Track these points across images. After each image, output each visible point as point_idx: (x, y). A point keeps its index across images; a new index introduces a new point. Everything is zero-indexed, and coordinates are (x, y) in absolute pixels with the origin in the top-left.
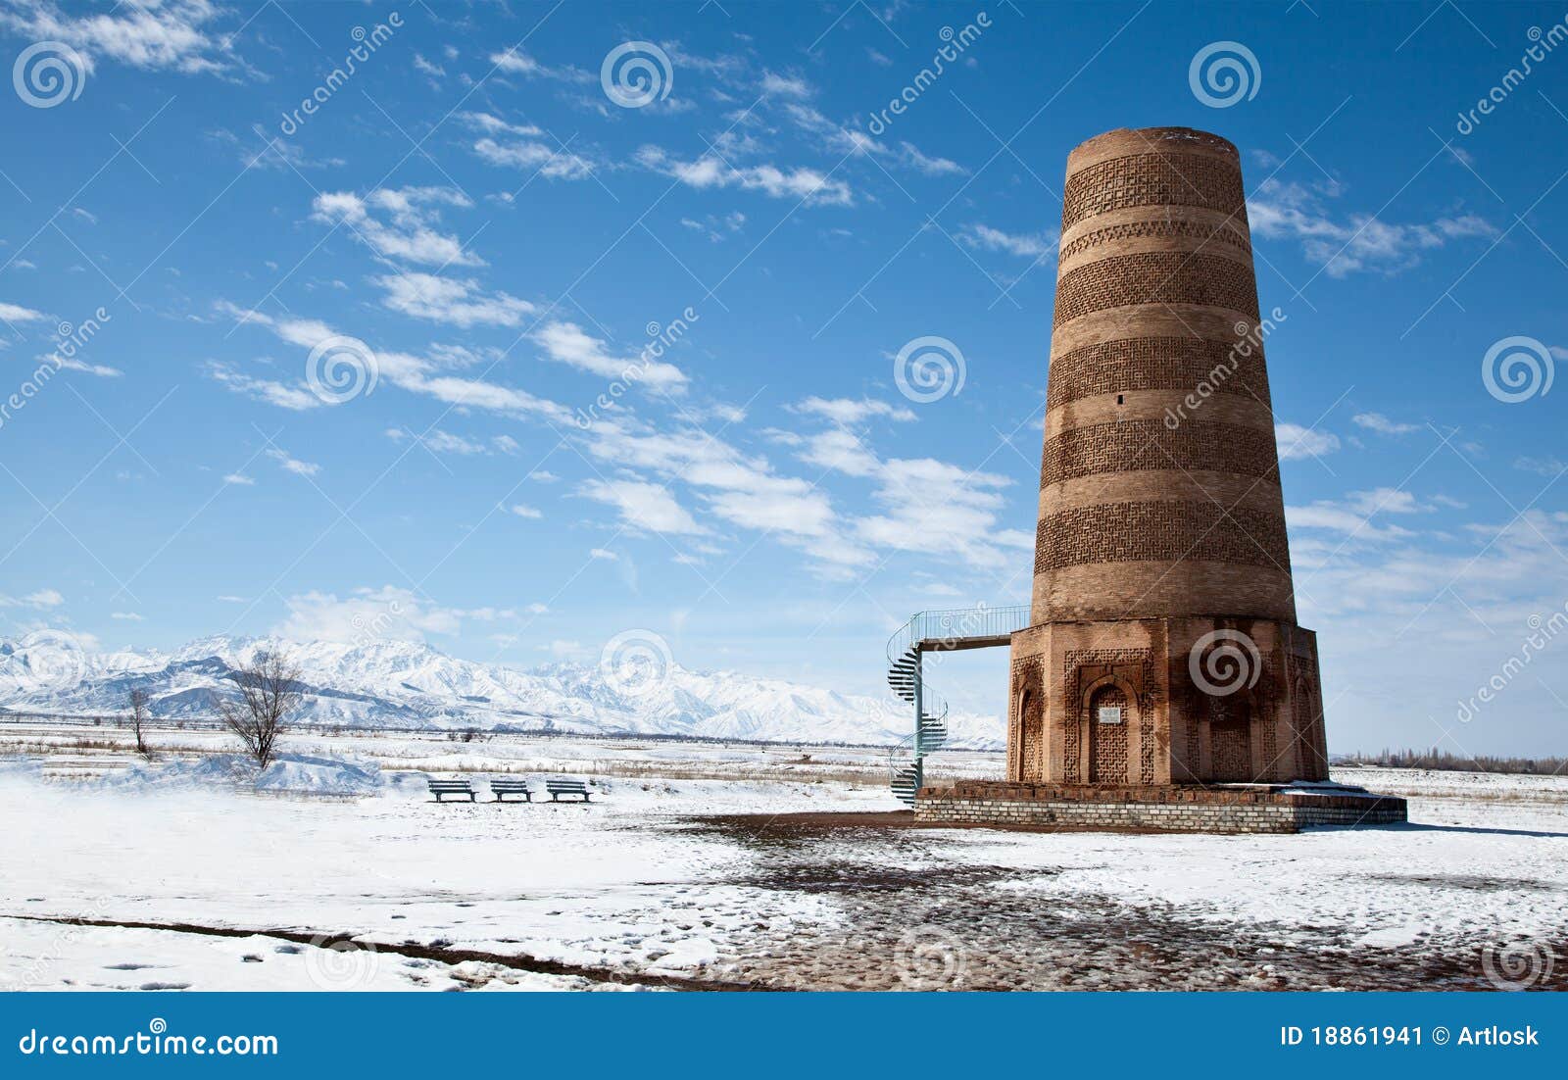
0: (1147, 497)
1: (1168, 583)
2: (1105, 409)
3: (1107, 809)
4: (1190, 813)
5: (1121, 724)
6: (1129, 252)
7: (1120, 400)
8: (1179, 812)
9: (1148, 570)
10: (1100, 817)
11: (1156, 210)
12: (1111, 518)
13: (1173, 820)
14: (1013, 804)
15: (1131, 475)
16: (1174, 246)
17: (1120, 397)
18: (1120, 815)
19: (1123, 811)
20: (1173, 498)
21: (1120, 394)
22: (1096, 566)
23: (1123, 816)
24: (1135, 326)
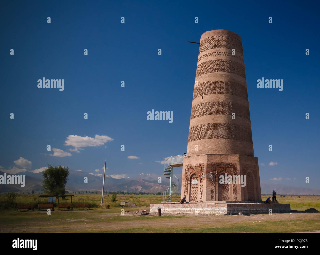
0: (206, 122)
1: (210, 145)
2: (199, 100)
3: (188, 209)
4: (205, 210)
5: (197, 185)
6: (207, 61)
7: (202, 98)
8: (202, 210)
9: (205, 142)
10: (186, 212)
11: (213, 50)
12: (198, 128)
13: (201, 212)
14: (169, 208)
15: (203, 117)
16: (217, 58)
17: (202, 97)
18: (190, 210)
19: (191, 210)
20: (212, 122)
21: (202, 96)
22: (194, 141)
23: (191, 211)
24: (206, 79)
